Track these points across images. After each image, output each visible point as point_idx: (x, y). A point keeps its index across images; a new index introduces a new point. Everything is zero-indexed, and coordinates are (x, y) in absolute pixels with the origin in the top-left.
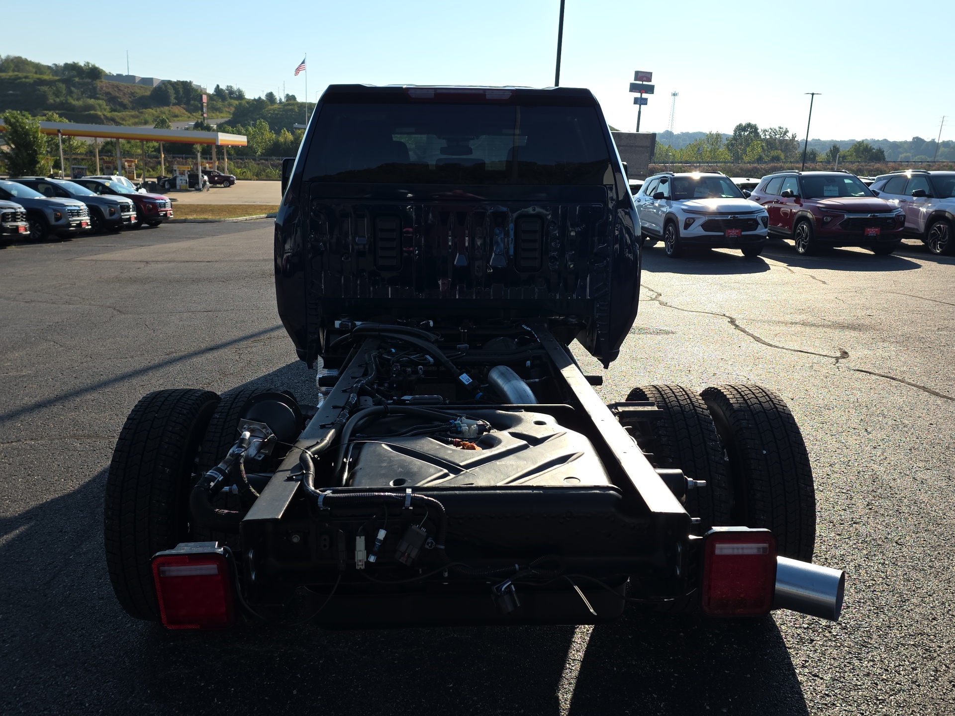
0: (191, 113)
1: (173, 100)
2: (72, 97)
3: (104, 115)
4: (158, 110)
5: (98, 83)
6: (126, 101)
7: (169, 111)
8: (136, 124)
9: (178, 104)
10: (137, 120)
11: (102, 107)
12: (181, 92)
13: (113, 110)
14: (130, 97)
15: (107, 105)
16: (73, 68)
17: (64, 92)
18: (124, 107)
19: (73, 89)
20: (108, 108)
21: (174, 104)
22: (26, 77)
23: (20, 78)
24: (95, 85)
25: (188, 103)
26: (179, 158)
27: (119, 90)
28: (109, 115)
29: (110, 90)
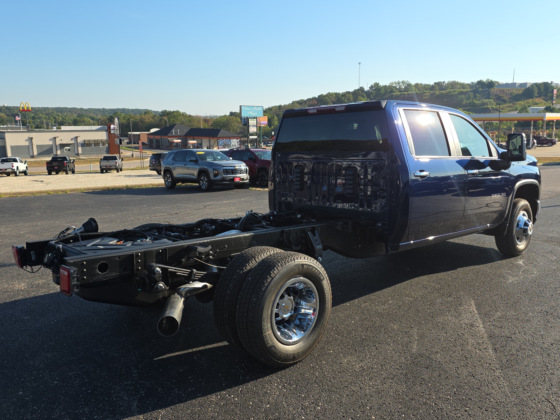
0: (547, 101)
1: (536, 94)
2: (476, 99)
3: (492, 107)
4: (525, 101)
5: (492, 90)
6: (506, 98)
7: (533, 101)
8: (510, 111)
9: (540, 97)
10: (511, 109)
11: (492, 103)
12: (542, 89)
13: (497, 104)
14: (509, 96)
15: (494, 102)
16: (480, 83)
17: (472, 97)
18: (505, 102)
19: (477, 95)
20: (495, 103)
21: (536, 97)
22: (454, 91)
23: (451, 92)
24: (489, 91)
25: (546, 95)
26: (527, 129)
27: (504, 92)
28: (494, 107)
29: (498, 93)
